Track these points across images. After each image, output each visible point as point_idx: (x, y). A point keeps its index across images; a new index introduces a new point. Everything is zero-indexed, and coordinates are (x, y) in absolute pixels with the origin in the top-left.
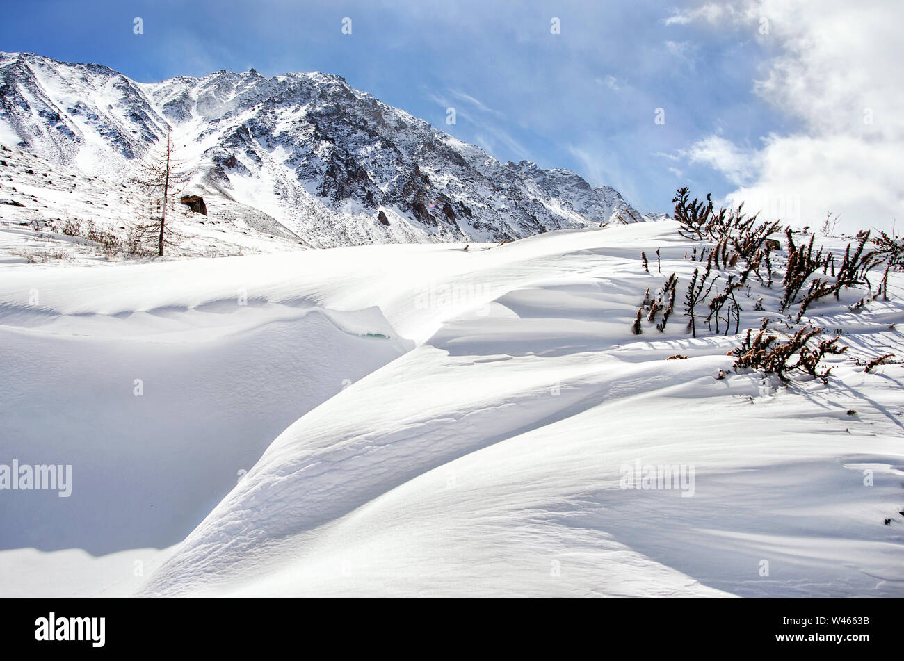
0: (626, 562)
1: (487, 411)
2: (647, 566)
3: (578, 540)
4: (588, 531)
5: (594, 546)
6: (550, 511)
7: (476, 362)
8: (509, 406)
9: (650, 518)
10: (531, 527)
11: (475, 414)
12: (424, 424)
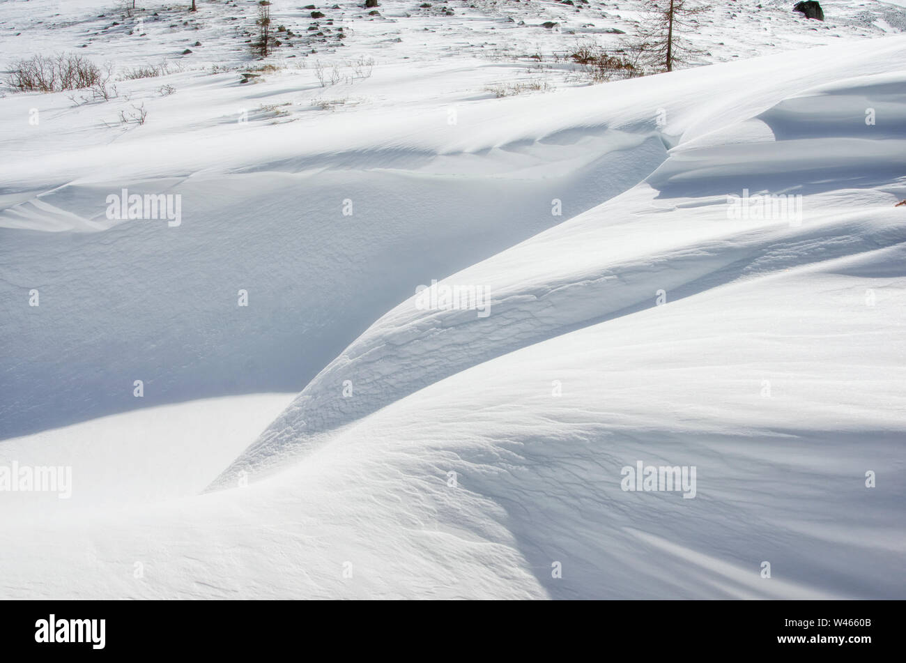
0: (492, 564)
1: (578, 286)
2: (514, 578)
3: (462, 513)
4: (482, 501)
5: (470, 527)
6: (463, 459)
7: (680, 207)
8: (607, 280)
9: (575, 497)
10: (429, 480)
11: (563, 291)
12: (499, 302)
